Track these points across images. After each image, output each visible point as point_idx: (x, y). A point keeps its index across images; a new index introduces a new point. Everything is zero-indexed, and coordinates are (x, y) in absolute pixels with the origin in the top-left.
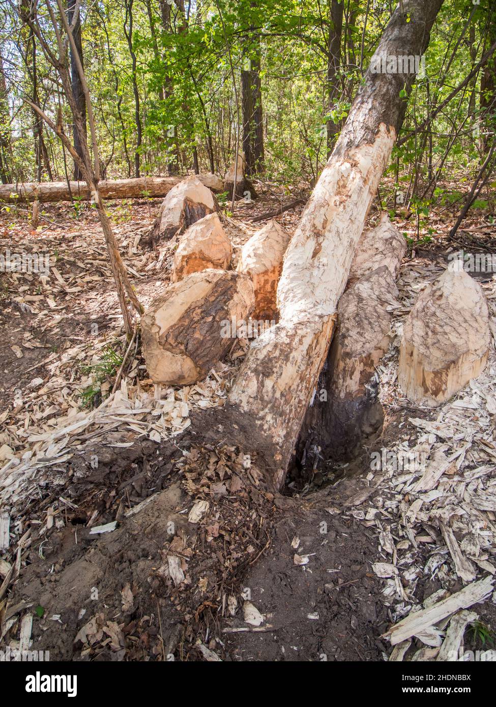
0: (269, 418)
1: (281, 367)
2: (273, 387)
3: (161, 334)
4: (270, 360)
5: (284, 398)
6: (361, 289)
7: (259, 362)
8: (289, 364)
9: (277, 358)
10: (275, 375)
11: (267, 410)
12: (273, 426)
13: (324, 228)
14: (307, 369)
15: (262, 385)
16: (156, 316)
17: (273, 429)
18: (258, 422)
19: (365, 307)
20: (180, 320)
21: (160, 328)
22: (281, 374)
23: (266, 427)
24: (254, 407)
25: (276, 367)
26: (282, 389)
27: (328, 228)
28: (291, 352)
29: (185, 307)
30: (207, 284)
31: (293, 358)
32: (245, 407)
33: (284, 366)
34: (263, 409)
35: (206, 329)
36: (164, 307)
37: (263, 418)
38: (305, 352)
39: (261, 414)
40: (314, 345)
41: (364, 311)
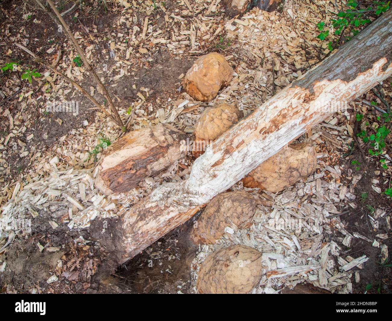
0: (130, 239)
1: (150, 220)
2: (140, 227)
3: (102, 171)
4: (149, 212)
5: (142, 235)
6: (225, 204)
7: (144, 209)
8: (155, 221)
9: (152, 213)
10: (145, 222)
11: (131, 235)
12: (129, 244)
13: (237, 147)
14: (164, 227)
15: (137, 222)
16: (104, 159)
17: (128, 245)
18: (124, 238)
19: (217, 217)
20: (117, 166)
21: (103, 168)
22: (148, 223)
23: (125, 242)
24: (128, 229)
25: (148, 218)
26: (144, 230)
27: (240, 149)
28: (160, 215)
29: (124, 159)
30: (145, 148)
31: (159, 219)
32: (124, 226)
33: (152, 220)
34: (129, 234)
35: (127, 177)
36: (112, 155)
37: (127, 237)
38: (167, 219)
39: (128, 235)
40: (176, 218)
41: (214, 219)
